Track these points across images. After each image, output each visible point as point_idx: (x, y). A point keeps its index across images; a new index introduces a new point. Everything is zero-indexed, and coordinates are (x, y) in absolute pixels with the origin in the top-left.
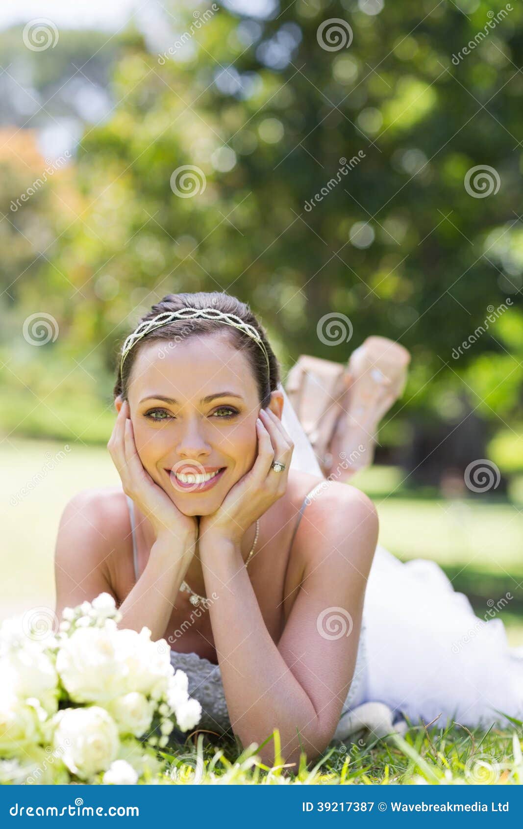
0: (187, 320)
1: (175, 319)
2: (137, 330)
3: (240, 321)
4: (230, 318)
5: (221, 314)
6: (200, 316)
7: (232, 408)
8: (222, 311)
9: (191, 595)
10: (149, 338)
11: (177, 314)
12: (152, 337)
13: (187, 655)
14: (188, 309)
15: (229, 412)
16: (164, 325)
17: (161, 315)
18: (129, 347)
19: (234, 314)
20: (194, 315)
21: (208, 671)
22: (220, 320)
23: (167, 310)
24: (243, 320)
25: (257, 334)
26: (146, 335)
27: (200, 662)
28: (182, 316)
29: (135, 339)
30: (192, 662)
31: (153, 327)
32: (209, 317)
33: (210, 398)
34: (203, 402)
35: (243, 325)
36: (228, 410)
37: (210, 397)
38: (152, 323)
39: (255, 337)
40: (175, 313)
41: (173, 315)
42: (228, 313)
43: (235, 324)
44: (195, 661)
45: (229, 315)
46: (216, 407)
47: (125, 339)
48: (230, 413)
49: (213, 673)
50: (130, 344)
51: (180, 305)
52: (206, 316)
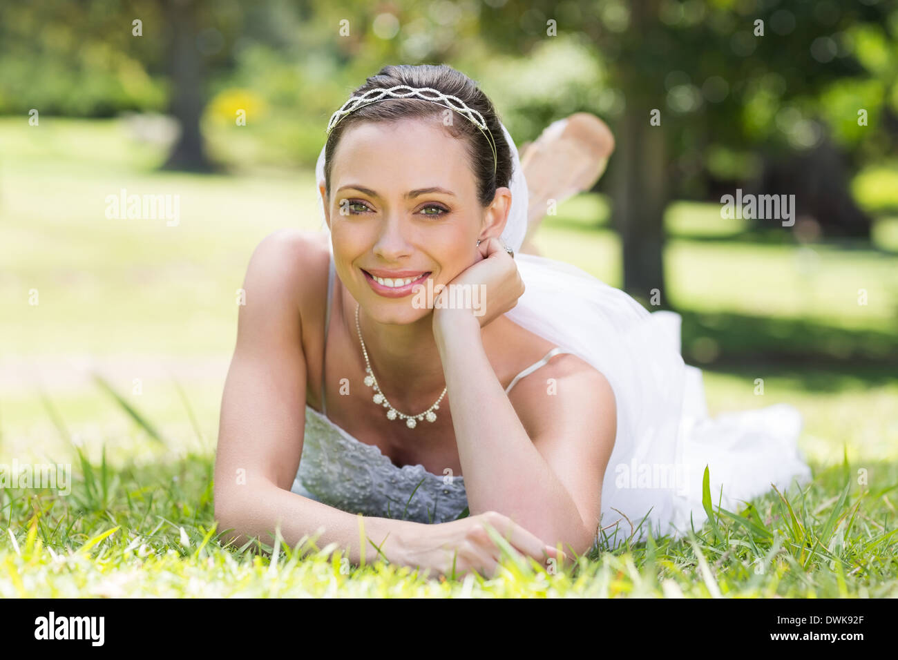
0: (399, 100)
1: (387, 96)
2: (344, 106)
3: (464, 105)
4: (451, 100)
5: (440, 95)
6: (415, 96)
7: (442, 205)
8: (443, 92)
9: (377, 393)
10: (354, 117)
11: (389, 91)
12: (358, 116)
13: (368, 447)
14: (402, 87)
15: (438, 210)
16: (373, 104)
17: (372, 91)
18: (334, 125)
19: (457, 97)
20: (409, 94)
21: (387, 470)
22: (438, 102)
23: (381, 86)
24: (466, 103)
25: (483, 121)
26: (352, 113)
27: (380, 457)
28: (394, 95)
29: (341, 116)
30: (372, 456)
31: (362, 103)
32: (426, 98)
33: (415, 194)
34: (407, 197)
35: (467, 109)
36: (437, 208)
37: (415, 192)
38: (361, 99)
39: (479, 124)
40: (387, 90)
41: (385, 92)
42: (449, 94)
43: (456, 108)
44: (375, 455)
45: (451, 97)
46: (422, 203)
47: (332, 115)
48: (440, 211)
49: (391, 473)
50: (335, 121)
51: (394, 81)
52: (422, 96)
